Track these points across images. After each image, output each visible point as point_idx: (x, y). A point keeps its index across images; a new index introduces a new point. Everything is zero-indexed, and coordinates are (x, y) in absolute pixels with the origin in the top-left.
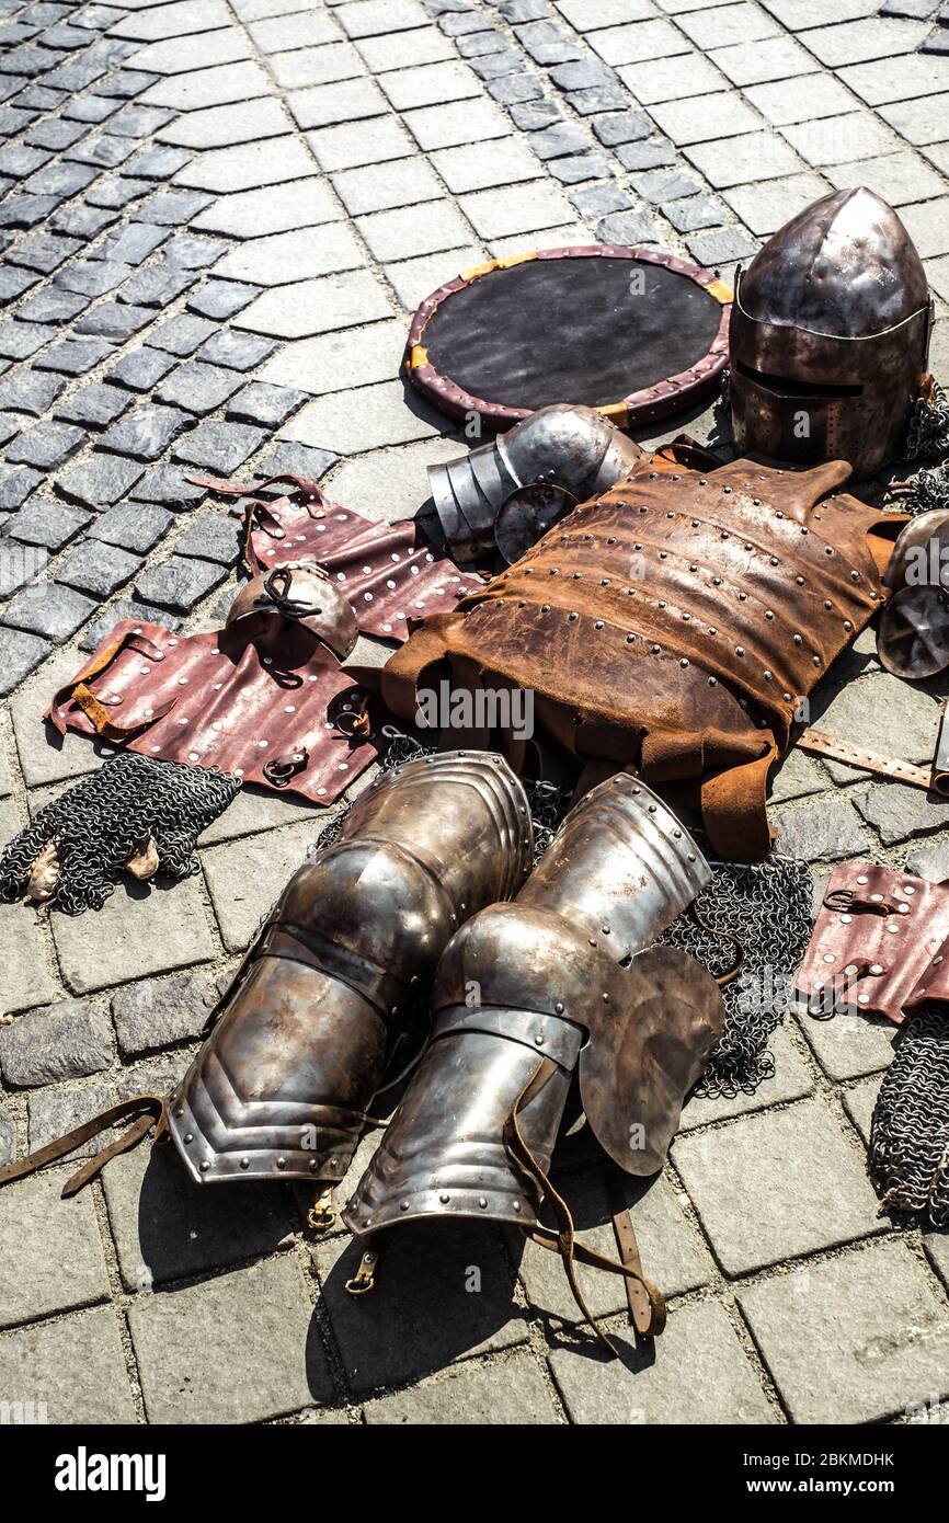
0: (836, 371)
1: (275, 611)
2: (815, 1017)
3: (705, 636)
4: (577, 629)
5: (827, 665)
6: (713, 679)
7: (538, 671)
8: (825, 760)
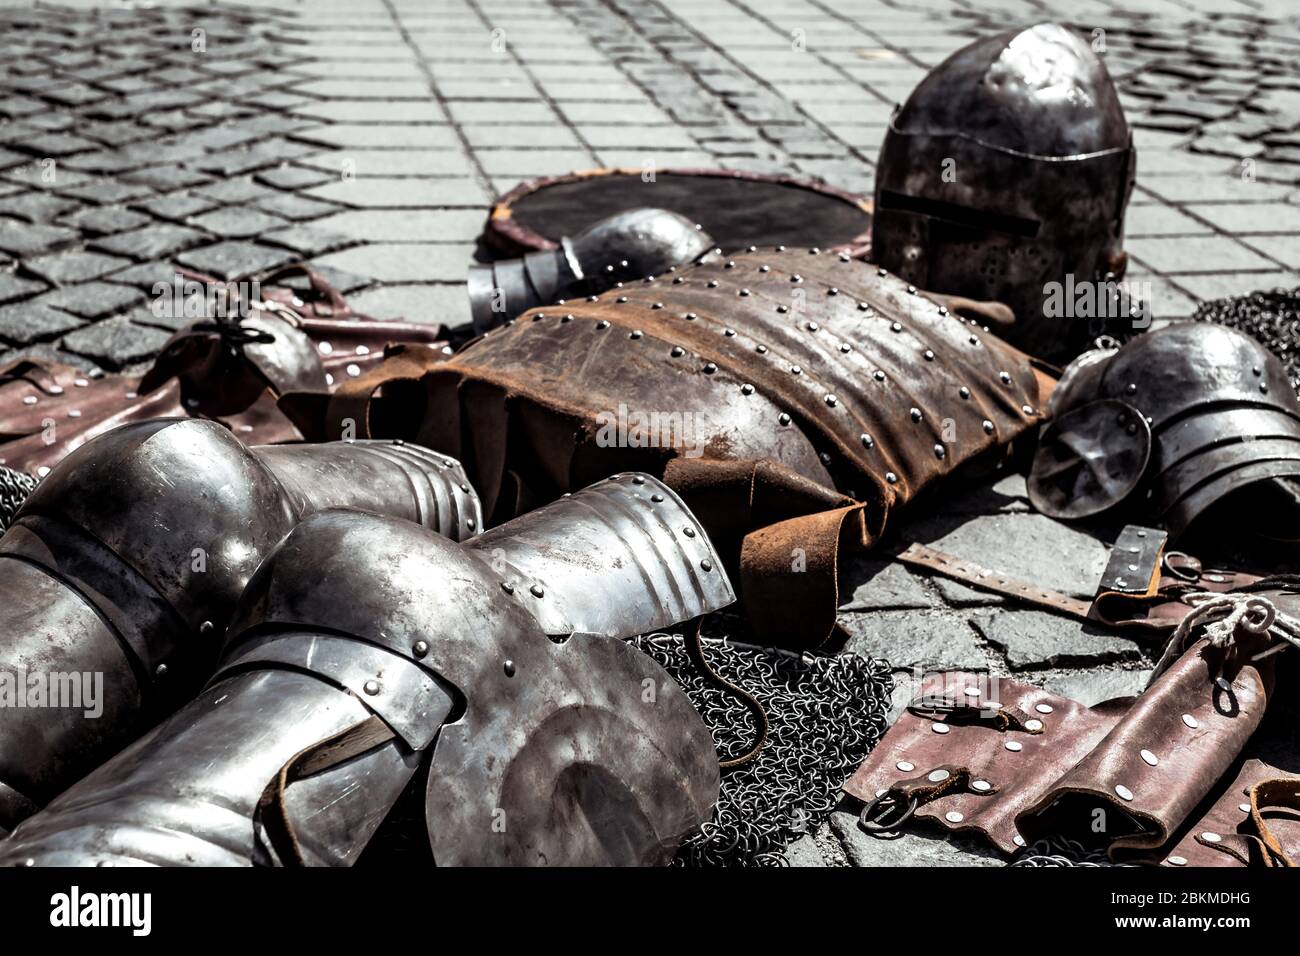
0: (1005, 194)
1: (215, 336)
2: (869, 832)
3: (783, 373)
4: (603, 340)
5: (954, 464)
6: (786, 417)
7: (538, 378)
8: (935, 579)
